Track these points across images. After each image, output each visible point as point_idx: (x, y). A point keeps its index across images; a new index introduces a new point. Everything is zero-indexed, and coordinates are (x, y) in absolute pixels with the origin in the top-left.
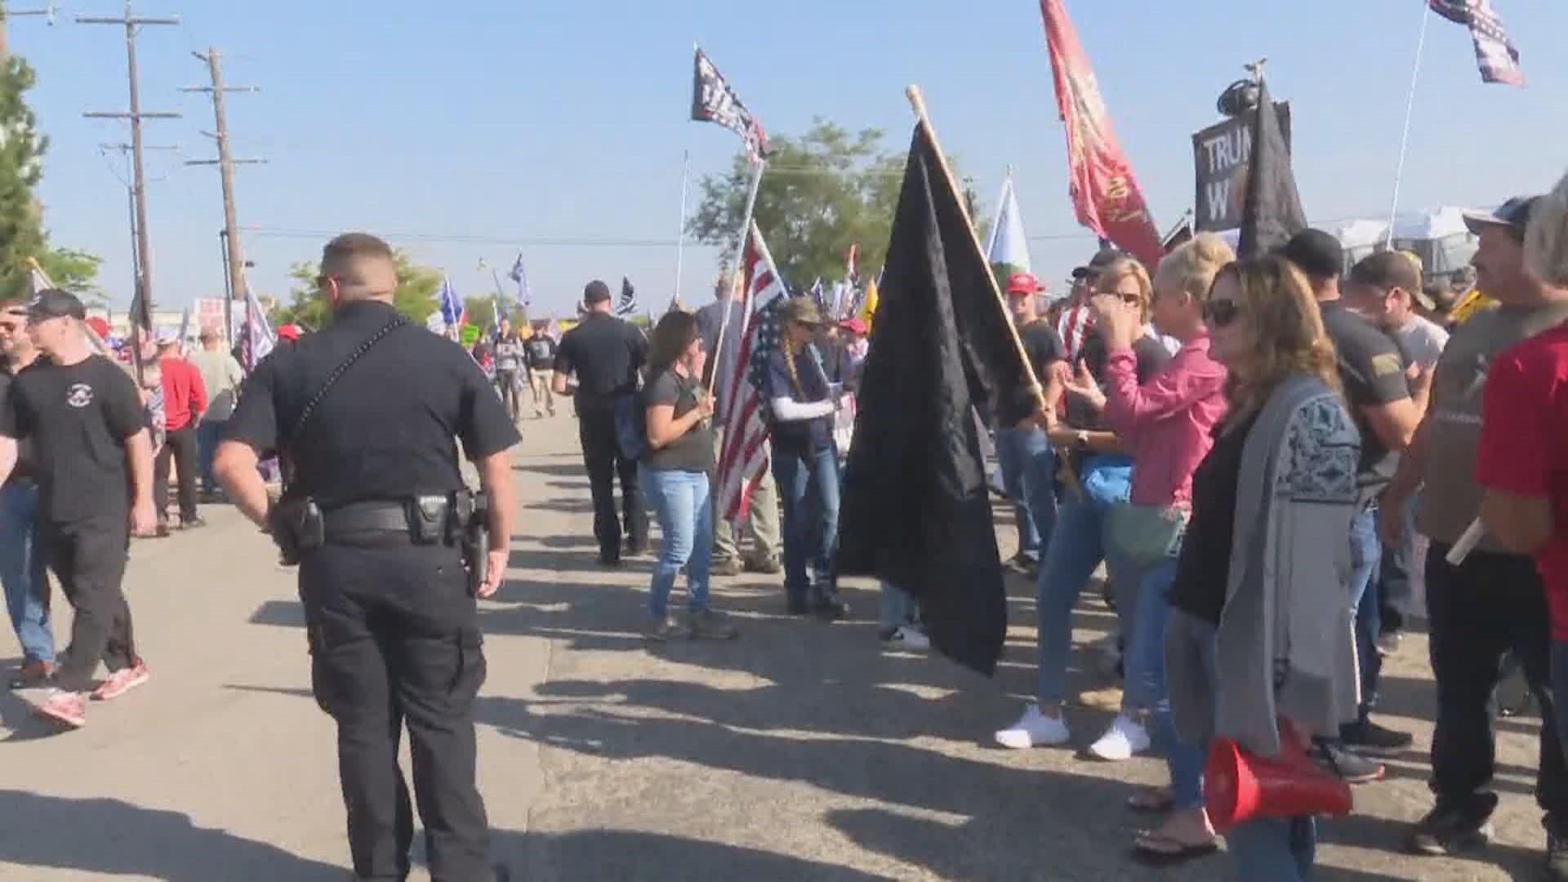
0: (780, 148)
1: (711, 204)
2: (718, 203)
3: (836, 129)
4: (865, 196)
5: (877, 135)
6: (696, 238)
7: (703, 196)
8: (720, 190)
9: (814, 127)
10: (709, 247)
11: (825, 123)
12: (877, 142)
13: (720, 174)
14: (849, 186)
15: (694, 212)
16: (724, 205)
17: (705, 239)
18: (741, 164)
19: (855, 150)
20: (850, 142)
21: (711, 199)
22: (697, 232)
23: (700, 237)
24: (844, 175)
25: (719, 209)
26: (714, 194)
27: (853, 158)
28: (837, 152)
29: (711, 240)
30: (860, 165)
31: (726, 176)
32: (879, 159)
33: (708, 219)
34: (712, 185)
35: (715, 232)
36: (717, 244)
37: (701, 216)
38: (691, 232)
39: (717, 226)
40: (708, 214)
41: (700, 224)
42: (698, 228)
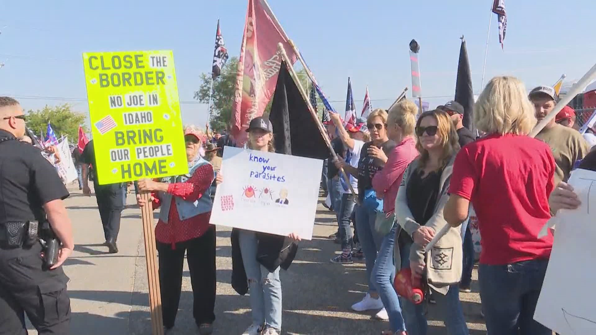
0: (235, 63)
1: (205, 86)
2: (208, 86)
6: (199, 100)
7: (202, 83)
8: (209, 80)
10: (205, 104)
15: (198, 89)
16: (211, 87)
17: (203, 101)
21: (205, 84)
22: (199, 98)
23: (201, 100)
25: (209, 88)
26: (206, 82)
29: (205, 101)
33: (204, 92)
34: (206, 78)
35: (207, 98)
36: (208, 103)
37: (201, 91)
38: (196, 98)
39: (208, 95)
40: (204, 90)
41: (201, 94)
42: (200, 96)
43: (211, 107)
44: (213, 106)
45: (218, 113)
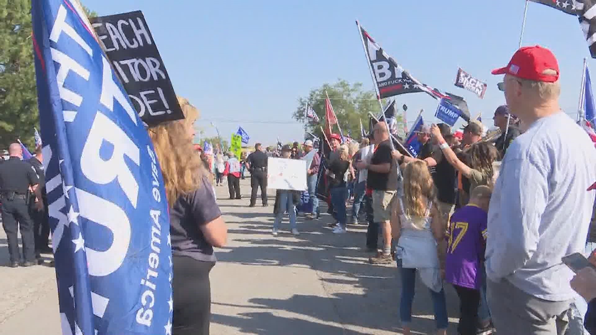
0: (327, 88)
1: (302, 108)
2: (304, 107)
3: (346, 83)
4: (356, 105)
5: (361, 85)
6: (296, 120)
7: (299, 105)
8: (305, 103)
9: (339, 82)
10: (301, 123)
11: (342, 80)
12: (360, 87)
13: (306, 97)
14: (350, 103)
15: (296, 110)
17: (299, 120)
18: (313, 94)
19: (352, 90)
20: (350, 88)
21: (302, 106)
22: (296, 118)
23: (298, 119)
24: (348, 99)
26: (303, 104)
27: (352, 93)
28: (346, 91)
29: (301, 120)
30: (354, 95)
31: (308, 98)
32: (361, 93)
33: (300, 113)
34: (302, 101)
35: (303, 117)
36: (303, 122)
37: (298, 112)
38: (294, 118)
39: (303, 115)
40: (301, 111)
41: (298, 115)
42: (297, 116)
43: (306, 125)
44: (308, 125)
45: (312, 131)
